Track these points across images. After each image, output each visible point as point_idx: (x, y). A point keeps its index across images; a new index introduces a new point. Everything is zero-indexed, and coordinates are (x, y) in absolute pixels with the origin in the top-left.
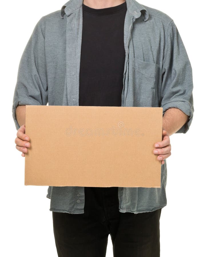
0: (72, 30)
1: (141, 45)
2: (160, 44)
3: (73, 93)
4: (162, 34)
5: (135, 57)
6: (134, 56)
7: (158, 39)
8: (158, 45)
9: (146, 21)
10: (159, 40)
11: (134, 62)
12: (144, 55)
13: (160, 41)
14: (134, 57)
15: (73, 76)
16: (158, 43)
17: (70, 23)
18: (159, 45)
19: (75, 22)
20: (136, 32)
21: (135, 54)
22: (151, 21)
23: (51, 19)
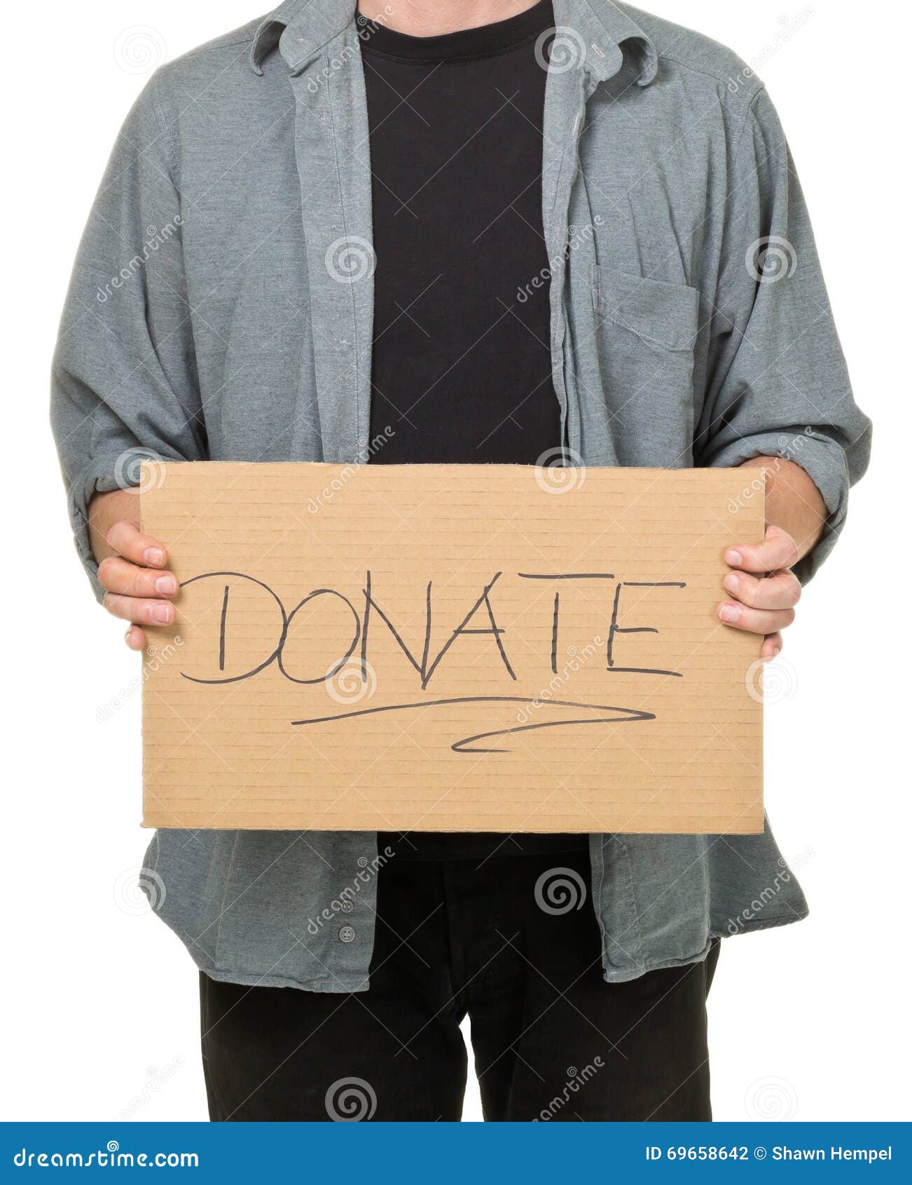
0: (319, 140)
1: (627, 201)
2: (709, 196)
3: (342, 435)
4: (720, 148)
5: (602, 261)
6: (597, 256)
7: (700, 175)
8: (699, 204)
9: (644, 88)
10: (704, 178)
11: (597, 284)
12: (639, 251)
13: (709, 183)
14: (598, 263)
15: (343, 353)
16: (698, 191)
17: (311, 108)
18: (704, 199)
19: (331, 100)
20: (602, 140)
21: (600, 247)
22: (668, 87)
23: (202, 76)
